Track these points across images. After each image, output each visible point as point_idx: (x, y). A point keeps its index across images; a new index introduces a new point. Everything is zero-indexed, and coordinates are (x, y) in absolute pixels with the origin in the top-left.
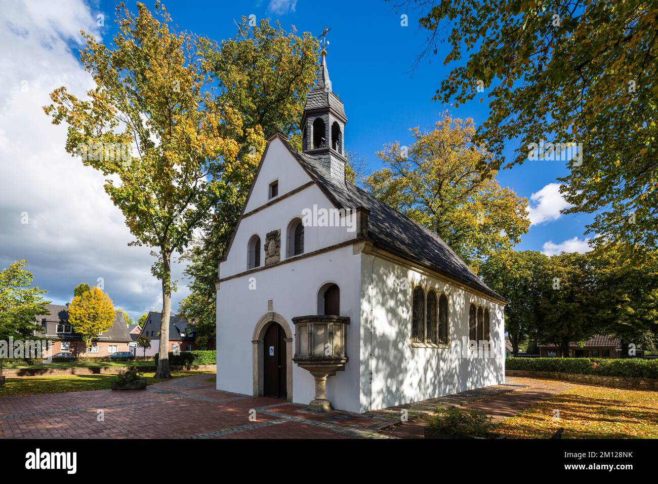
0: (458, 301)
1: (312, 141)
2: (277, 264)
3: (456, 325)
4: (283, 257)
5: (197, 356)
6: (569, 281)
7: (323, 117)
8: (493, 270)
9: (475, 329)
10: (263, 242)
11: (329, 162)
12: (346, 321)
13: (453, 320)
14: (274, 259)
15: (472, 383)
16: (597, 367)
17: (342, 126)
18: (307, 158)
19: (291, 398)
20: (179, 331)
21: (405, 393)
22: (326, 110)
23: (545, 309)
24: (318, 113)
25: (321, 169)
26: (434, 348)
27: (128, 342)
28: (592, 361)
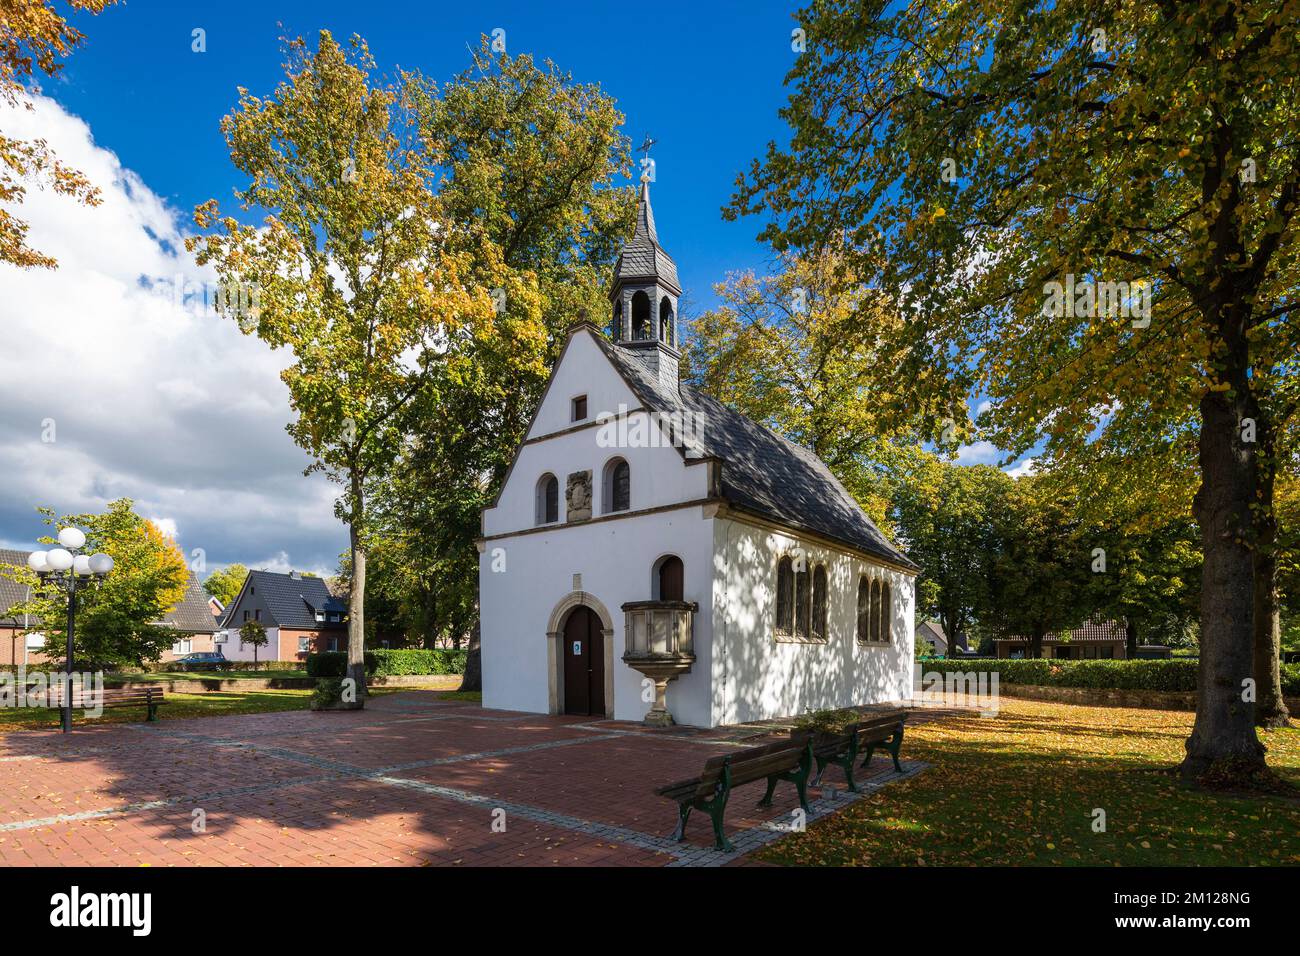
0: (842, 573)
1: (630, 325)
2: (587, 521)
3: (836, 609)
4: (597, 513)
5: (383, 659)
6: (1044, 524)
7: (648, 290)
8: (918, 498)
9: (867, 614)
10: (563, 487)
11: (657, 363)
12: (694, 608)
13: (833, 602)
14: (582, 513)
15: (860, 696)
16: (1057, 673)
17: (674, 301)
18: (624, 355)
19: (612, 714)
20: (312, 611)
21: (764, 706)
22: (652, 280)
23: (1005, 572)
24: (639, 282)
25: (645, 374)
26: (803, 643)
27: (211, 633)
28: (1051, 664)
